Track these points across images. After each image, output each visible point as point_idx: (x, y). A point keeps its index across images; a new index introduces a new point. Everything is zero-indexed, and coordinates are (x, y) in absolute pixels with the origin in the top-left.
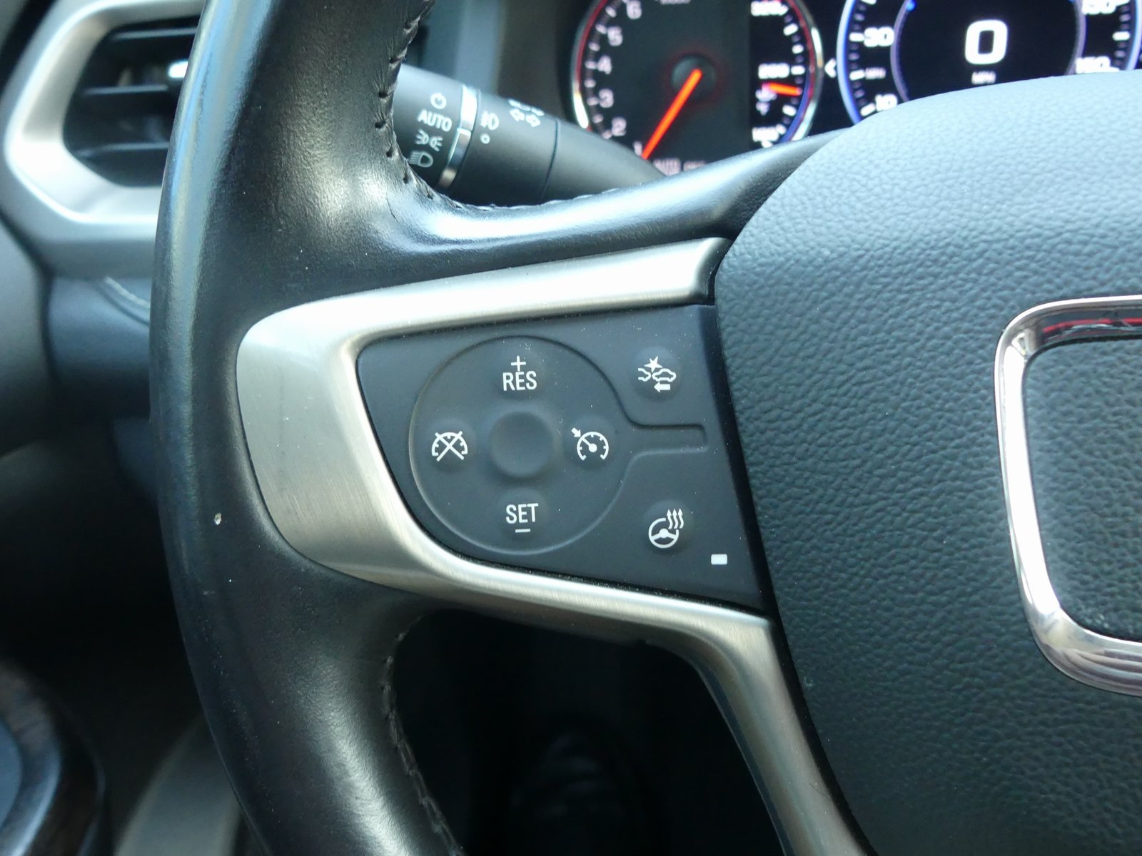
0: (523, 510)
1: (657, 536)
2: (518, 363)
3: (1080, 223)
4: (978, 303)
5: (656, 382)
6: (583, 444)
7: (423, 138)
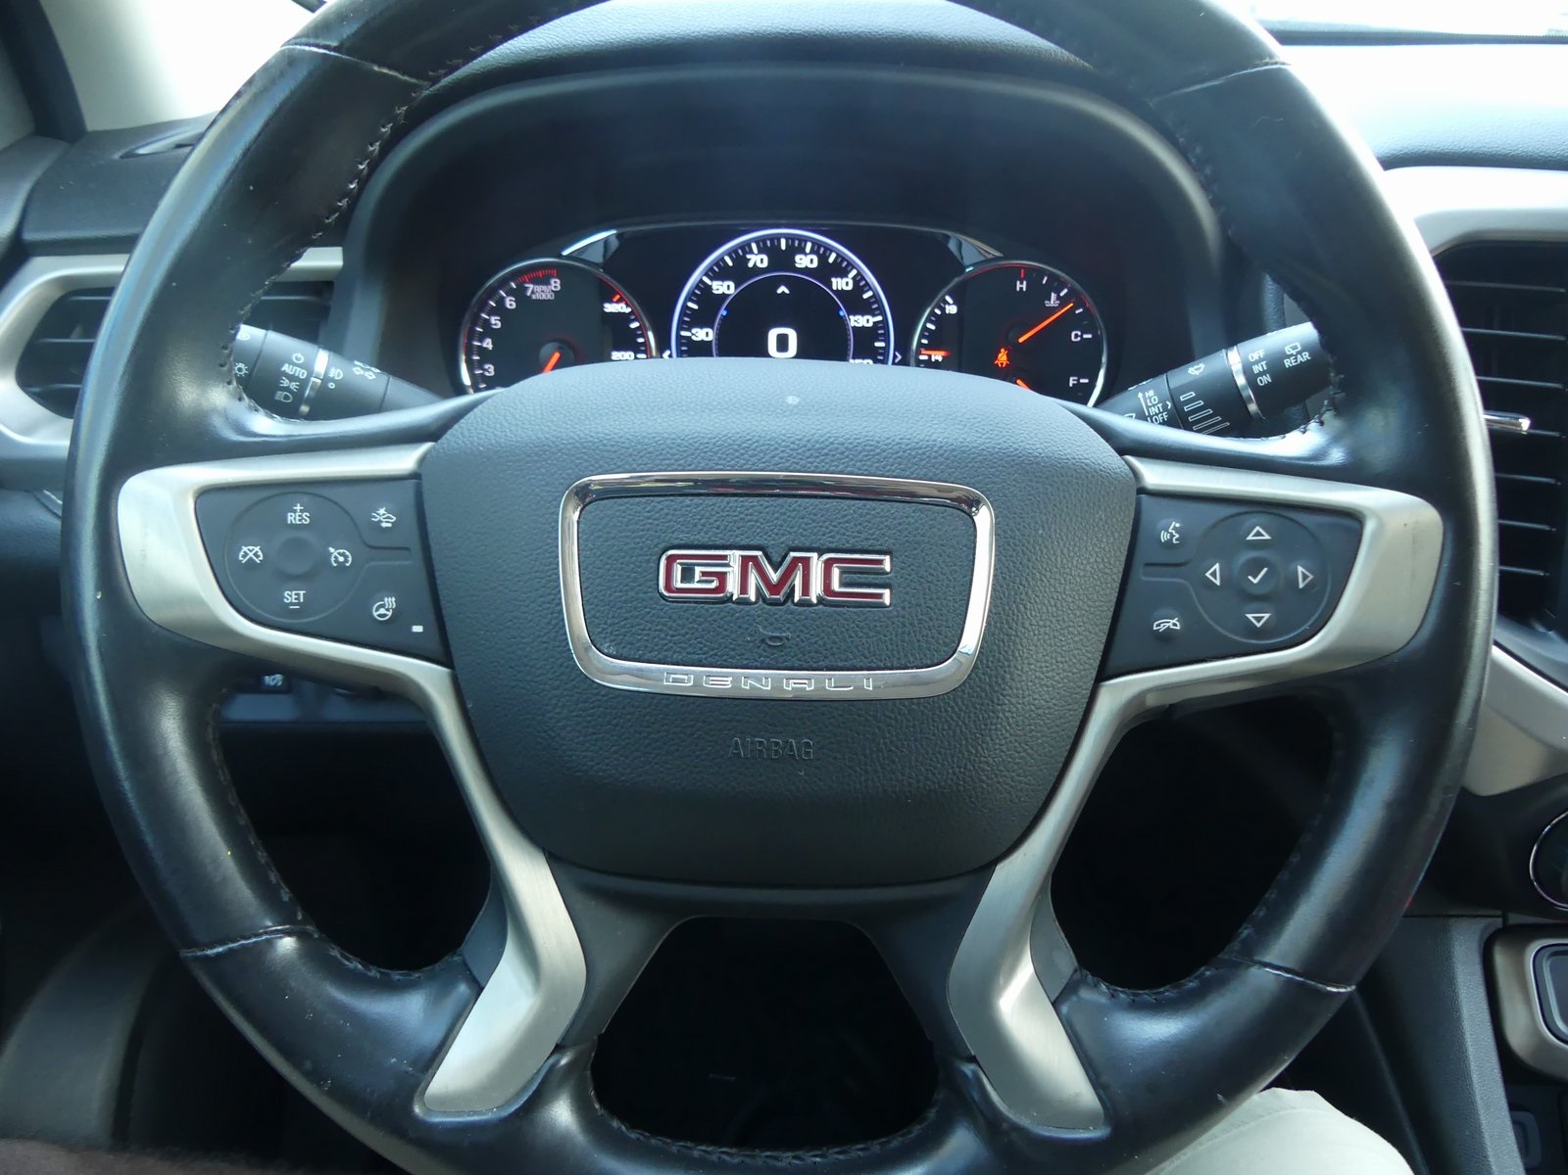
0: (296, 594)
1: (378, 613)
2: (298, 508)
3: (613, 436)
4: (556, 476)
5: (382, 522)
6: (335, 557)
7: (285, 382)
